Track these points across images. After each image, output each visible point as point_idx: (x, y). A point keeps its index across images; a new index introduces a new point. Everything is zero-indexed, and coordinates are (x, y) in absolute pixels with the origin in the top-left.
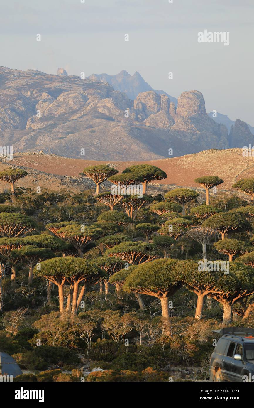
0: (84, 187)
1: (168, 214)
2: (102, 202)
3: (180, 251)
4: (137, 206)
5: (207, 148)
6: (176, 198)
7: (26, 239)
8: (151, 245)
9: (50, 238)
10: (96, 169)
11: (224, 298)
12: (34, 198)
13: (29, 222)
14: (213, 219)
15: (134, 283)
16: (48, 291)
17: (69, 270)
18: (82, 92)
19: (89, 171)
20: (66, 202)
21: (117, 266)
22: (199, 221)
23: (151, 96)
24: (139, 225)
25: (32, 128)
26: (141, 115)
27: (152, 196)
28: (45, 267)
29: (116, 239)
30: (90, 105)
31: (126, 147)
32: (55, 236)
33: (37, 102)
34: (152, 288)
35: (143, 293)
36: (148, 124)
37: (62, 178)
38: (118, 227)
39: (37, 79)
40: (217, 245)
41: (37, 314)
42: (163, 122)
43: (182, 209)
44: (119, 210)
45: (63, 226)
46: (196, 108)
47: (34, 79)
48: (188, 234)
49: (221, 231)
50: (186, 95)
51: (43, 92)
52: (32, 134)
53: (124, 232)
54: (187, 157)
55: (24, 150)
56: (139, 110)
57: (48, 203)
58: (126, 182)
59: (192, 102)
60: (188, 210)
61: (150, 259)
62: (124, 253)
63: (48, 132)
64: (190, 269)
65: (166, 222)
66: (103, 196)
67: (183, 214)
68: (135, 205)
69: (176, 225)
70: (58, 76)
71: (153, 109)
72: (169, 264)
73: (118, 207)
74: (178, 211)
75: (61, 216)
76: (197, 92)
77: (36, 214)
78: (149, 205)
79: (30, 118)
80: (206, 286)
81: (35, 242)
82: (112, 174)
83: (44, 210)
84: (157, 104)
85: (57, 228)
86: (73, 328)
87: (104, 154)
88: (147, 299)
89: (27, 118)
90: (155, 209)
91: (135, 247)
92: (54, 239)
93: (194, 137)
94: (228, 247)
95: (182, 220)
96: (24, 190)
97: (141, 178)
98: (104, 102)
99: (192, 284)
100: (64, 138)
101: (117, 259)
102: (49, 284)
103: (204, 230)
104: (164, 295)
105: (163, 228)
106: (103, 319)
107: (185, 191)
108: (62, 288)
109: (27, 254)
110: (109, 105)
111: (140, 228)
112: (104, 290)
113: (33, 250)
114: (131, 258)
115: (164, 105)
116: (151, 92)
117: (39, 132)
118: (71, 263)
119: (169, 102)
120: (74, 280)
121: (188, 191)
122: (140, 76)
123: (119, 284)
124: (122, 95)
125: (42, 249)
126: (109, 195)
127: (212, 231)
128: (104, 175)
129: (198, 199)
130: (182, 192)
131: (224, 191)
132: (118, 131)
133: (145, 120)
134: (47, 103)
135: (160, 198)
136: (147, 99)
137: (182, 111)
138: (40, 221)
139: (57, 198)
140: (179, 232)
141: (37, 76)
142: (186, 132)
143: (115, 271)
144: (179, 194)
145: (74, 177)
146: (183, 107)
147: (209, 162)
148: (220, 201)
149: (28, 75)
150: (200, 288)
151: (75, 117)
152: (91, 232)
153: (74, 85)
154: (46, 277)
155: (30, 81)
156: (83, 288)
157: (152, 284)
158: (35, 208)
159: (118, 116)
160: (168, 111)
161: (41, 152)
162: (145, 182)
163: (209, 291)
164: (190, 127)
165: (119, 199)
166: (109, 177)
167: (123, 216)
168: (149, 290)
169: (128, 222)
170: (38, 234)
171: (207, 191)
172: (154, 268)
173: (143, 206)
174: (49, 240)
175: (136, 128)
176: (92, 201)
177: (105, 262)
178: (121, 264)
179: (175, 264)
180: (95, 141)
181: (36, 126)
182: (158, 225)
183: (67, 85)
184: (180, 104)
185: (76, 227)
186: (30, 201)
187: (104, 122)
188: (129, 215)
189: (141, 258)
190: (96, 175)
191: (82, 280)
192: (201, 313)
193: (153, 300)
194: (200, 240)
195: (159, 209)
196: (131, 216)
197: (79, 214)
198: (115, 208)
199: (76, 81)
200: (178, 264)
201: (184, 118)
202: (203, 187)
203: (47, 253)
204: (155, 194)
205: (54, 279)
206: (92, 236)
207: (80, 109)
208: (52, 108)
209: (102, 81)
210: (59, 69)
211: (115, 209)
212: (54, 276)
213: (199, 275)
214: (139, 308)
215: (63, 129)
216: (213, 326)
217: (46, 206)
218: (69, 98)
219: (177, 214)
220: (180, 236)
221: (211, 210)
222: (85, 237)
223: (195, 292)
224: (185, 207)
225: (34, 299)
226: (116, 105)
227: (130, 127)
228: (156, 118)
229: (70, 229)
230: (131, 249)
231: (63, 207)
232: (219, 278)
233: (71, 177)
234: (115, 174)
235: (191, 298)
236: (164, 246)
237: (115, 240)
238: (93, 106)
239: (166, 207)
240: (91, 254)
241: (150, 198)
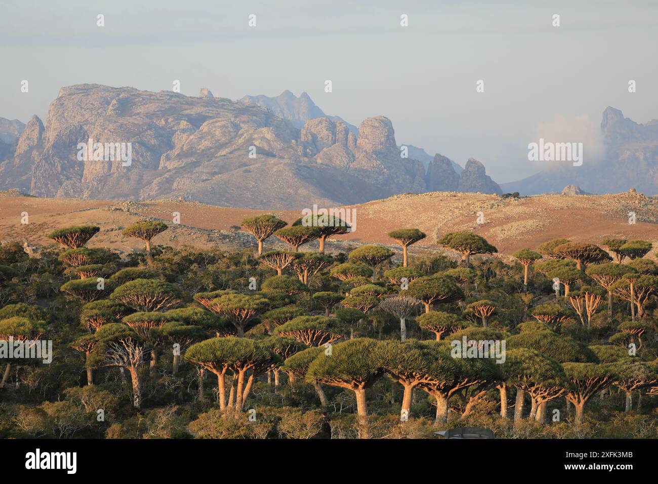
0: (238, 244)
1: (355, 279)
2: (267, 264)
3: (372, 328)
4: (312, 269)
5: (399, 191)
6: (364, 259)
7: (168, 314)
8: (334, 321)
9: (201, 312)
10: (258, 221)
11: (438, 389)
12: (176, 259)
13: (173, 291)
14: (414, 286)
15: (321, 371)
16: (199, 382)
17: (233, 354)
18: (233, 119)
19: (249, 224)
20: (219, 264)
21: (291, 348)
22: (394, 288)
23: (324, 124)
24: (317, 294)
25: (166, 167)
26: (310, 150)
27: (332, 255)
28: (200, 351)
29: (287, 312)
30: (243, 137)
31: (291, 191)
32: (206, 309)
33: (173, 133)
34: (345, 377)
35: (333, 384)
36: (319, 161)
37: (209, 234)
38: (289, 297)
39: (174, 103)
40: (421, 320)
41: (186, 412)
42: (339, 158)
43: (373, 272)
44: (290, 274)
45: (217, 296)
46: (383, 140)
47: (168, 103)
48: (382, 305)
49: (425, 301)
50: (370, 123)
51: (182, 120)
52: (167, 175)
53: (297, 303)
54: (373, 204)
55: (157, 195)
56: (307, 142)
57: (194, 267)
58: (298, 237)
59: (378, 131)
60: (381, 274)
61: (333, 339)
62: (299, 331)
63: (189, 172)
64: (394, 351)
65: (352, 290)
66: (268, 256)
67: (372, 279)
68: (310, 267)
69: (366, 294)
70: (201, 98)
71: (326, 141)
72: (367, 345)
73: (287, 271)
74: (367, 276)
75: (213, 283)
76: (384, 119)
77: (179, 280)
78: (329, 268)
79: (165, 155)
80: (416, 374)
81: (181, 317)
82: (279, 227)
83: (190, 275)
84: (331, 135)
85: (209, 299)
86: (241, 430)
87: (262, 201)
88: (330, 392)
89: (161, 154)
90: (338, 273)
91: (313, 323)
92: (206, 314)
93: (381, 177)
94: (435, 322)
95: (373, 287)
96: (163, 249)
97: (317, 232)
98: (261, 132)
99: (397, 372)
100: (209, 180)
101: (290, 339)
102: (200, 373)
103: (403, 300)
104: (360, 387)
105: (348, 298)
106: (280, 419)
107: (376, 249)
108: (223, 379)
109: (171, 334)
110: (269, 136)
111: (316, 298)
112: (273, 380)
113: (179, 328)
114: (308, 338)
115: (340, 136)
116: (324, 118)
117: (176, 173)
118: (235, 345)
119: (347, 132)
120: (239, 367)
121: (380, 249)
122: (308, 97)
123: (294, 373)
124: (285, 122)
125: (190, 327)
126: (276, 255)
127: (413, 301)
128: (269, 228)
129: (393, 259)
130: (372, 250)
131: (422, 248)
132: (280, 171)
133: (317, 156)
134: (186, 134)
135: (342, 259)
136: (318, 128)
137: (364, 143)
138: (185, 290)
139: (207, 259)
140: (369, 303)
141: (173, 99)
142: (370, 171)
143: (288, 354)
144: (368, 253)
145: (223, 232)
146: (366, 138)
147: (402, 210)
148: (422, 262)
149: (161, 98)
150: (408, 377)
151: (224, 153)
152: (255, 304)
153: (222, 110)
154: (202, 364)
155: (164, 106)
156: (251, 378)
157: (345, 372)
158: (177, 273)
159: (280, 150)
160: (346, 144)
161: (180, 199)
162: (323, 237)
163: (419, 380)
164: (375, 164)
165: (290, 260)
166: (275, 231)
167: (295, 283)
168: (341, 380)
169: (302, 290)
170: (182, 307)
171: (405, 248)
172: (346, 350)
173: (321, 269)
174: (199, 314)
175: (304, 166)
176: (253, 263)
177: (274, 344)
178: (296, 346)
179: (375, 345)
180: (250, 183)
181: (171, 165)
182: (341, 294)
183: (213, 111)
184: (362, 134)
185: (235, 297)
186: (171, 264)
187: (262, 158)
188: (302, 281)
189: (321, 337)
190: (258, 229)
191: (249, 367)
192: (409, 409)
193: (338, 394)
194: (398, 314)
195: (342, 273)
196: (305, 283)
197: (236, 281)
198: (284, 271)
199: (224, 105)
200: (378, 345)
201: (367, 152)
202: (399, 243)
203: (196, 332)
204: (335, 253)
205: (212, 366)
206: (256, 309)
207: (230, 142)
208: (193, 140)
209: (259, 105)
210: (202, 90)
211: (284, 274)
212: (213, 362)
213: (406, 359)
214: (321, 403)
215: (209, 168)
216: (425, 426)
217: (193, 270)
218: (215, 127)
219: (367, 280)
220: (371, 308)
221: (411, 273)
222: (246, 311)
223: (401, 381)
224: (376, 269)
225: (181, 393)
226: (277, 136)
227: (297, 165)
228: (331, 152)
229: (227, 300)
230: (309, 327)
231: (215, 271)
232: (432, 364)
233: (220, 231)
234: (283, 226)
235: (387, 390)
236: (349, 322)
237: (285, 315)
238: (247, 138)
239: (351, 271)
240: (254, 333)
241: (330, 259)
